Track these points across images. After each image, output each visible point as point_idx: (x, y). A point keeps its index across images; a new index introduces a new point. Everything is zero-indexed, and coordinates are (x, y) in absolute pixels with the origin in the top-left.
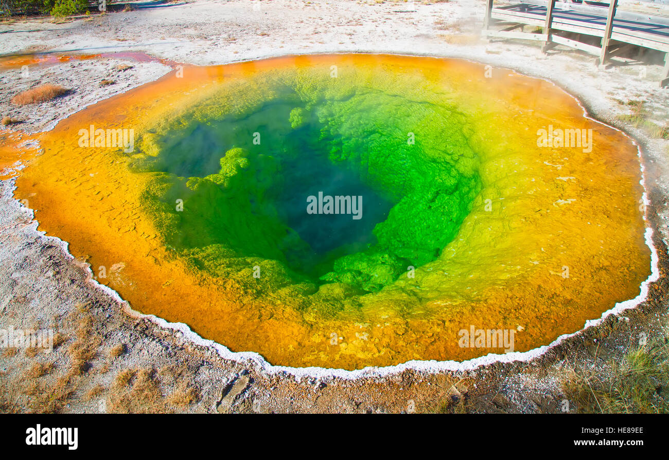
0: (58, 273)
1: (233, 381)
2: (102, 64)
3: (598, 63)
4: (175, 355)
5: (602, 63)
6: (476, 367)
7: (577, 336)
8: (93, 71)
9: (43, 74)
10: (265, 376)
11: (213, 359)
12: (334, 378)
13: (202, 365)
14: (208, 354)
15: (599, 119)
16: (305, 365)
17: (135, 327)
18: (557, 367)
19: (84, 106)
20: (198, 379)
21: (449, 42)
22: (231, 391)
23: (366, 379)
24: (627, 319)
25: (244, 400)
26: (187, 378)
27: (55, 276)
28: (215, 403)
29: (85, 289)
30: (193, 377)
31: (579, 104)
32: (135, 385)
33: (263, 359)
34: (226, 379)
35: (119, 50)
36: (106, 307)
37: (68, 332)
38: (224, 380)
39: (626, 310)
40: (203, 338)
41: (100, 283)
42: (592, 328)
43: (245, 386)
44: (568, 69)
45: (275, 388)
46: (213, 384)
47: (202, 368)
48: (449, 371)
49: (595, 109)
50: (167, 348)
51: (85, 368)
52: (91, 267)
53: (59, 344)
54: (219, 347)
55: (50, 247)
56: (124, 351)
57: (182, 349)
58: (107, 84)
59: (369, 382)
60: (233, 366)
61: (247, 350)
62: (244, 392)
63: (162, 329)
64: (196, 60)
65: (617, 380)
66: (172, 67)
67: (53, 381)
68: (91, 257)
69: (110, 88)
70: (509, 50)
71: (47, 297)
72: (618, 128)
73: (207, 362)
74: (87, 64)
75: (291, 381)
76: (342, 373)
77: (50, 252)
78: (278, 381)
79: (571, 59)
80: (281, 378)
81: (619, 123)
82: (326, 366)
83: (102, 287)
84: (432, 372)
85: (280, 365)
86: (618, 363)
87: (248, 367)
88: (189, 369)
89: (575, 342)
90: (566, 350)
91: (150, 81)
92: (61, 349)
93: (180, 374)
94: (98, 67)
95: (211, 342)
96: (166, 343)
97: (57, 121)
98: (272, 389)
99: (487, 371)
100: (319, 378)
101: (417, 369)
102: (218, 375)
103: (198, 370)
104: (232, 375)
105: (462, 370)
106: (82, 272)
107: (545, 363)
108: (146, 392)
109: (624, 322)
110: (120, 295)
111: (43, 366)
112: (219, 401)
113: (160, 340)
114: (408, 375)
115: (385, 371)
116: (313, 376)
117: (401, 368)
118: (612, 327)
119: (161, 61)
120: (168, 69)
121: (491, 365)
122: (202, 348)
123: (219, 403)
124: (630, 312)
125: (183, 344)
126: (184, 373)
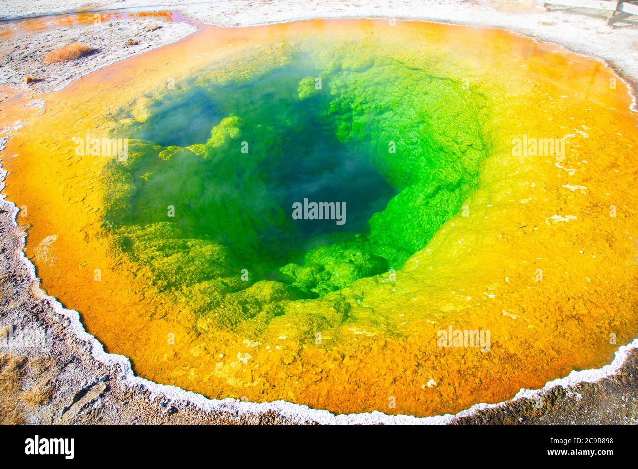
1: (91, 386)
2: (138, 23)
4: (53, 346)
7: (498, 408)
9: (83, 32)
10: (123, 386)
11: (85, 357)
12: (188, 403)
13: (71, 362)
16: (168, 382)
17: (32, 308)
19: (100, 67)
20: (61, 377)
22: (84, 398)
23: (221, 413)
24: (579, 396)
25: (91, 411)
26: (52, 374)
28: (63, 408)
29: (10, 260)
30: (57, 374)
32: (3, 373)
33: (129, 366)
34: (85, 382)
35: (159, 9)
36: (18, 283)
38: (83, 383)
39: (582, 384)
40: (86, 330)
41: (25, 256)
42: (524, 400)
43: (99, 395)
45: (127, 403)
46: (71, 386)
47: (70, 365)
54: (96, 343)
55: (3, 212)
58: (132, 44)
60: (98, 368)
62: (95, 401)
63: (55, 314)
64: (224, 21)
66: (198, 28)
68: (31, 226)
70: (567, 21)
73: (77, 359)
75: (145, 399)
76: (198, 400)
78: (132, 396)
80: (137, 393)
83: (26, 260)
87: (111, 372)
88: (57, 363)
89: (493, 417)
91: (171, 42)
93: (46, 369)
95: (92, 336)
96: (50, 330)
97: (70, 81)
98: (122, 403)
100: (172, 401)
101: (282, 413)
102: (81, 376)
103: (65, 367)
104: (94, 379)
106: (16, 241)
108: (8, 383)
109: (572, 400)
110: (36, 271)
112: (68, 406)
113: (47, 327)
114: (268, 418)
115: (246, 407)
116: (168, 397)
117: (263, 407)
118: (552, 403)
120: (192, 30)
122: (79, 343)
123: (66, 409)
124: (587, 387)
125: (65, 335)
126: (52, 367)
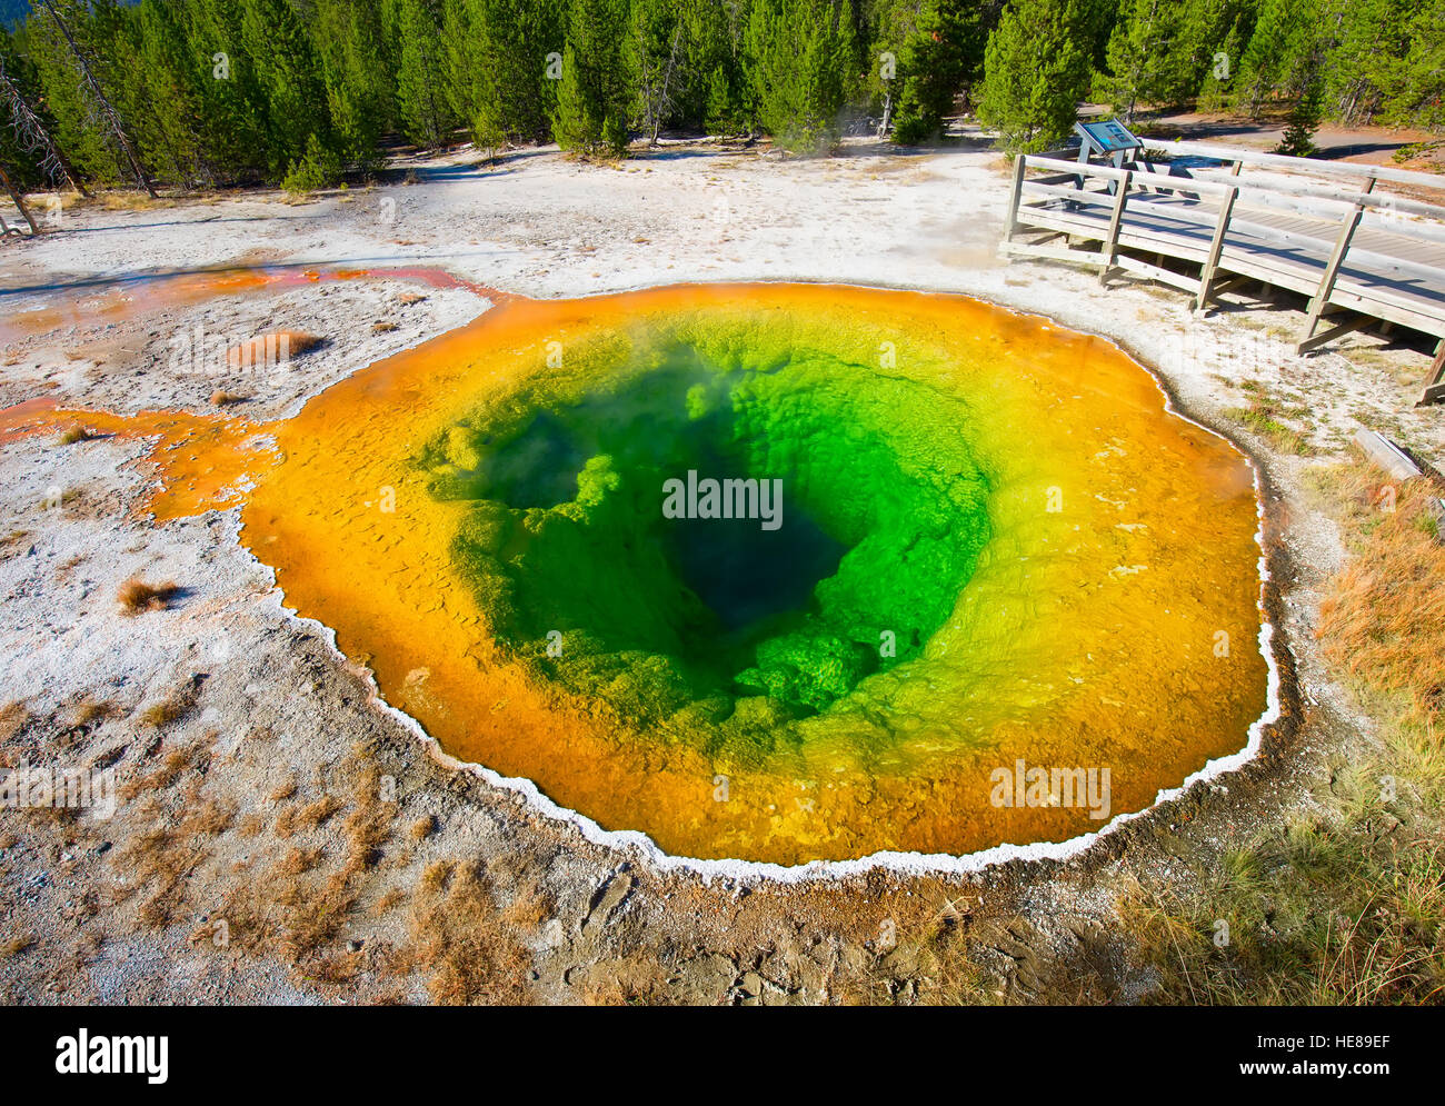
0: (321, 686)
1: (606, 883)
2: (374, 289)
3: (1193, 306)
4: (514, 836)
5: (1199, 307)
6: (982, 867)
7: (1143, 818)
8: (358, 303)
9: (274, 305)
10: (656, 874)
11: (575, 842)
12: (763, 879)
13: (557, 854)
14: (566, 834)
15: (1191, 416)
17: (450, 786)
18: (1110, 871)
19: (349, 373)
20: (551, 878)
21: (944, 262)
22: (604, 900)
23: (812, 882)
24: (1225, 789)
26: (535, 875)
27: (315, 691)
28: (579, 921)
29: (366, 715)
30: (543, 875)
31: (1158, 386)
32: (453, 889)
33: (652, 844)
34: (595, 879)
35: (401, 263)
36: (402, 749)
37: (343, 792)
38: (593, 881)
39: (1224, 774)
40: (558, 805)
41: (390, 706)
42: (1168, 804)
43: (625, 892)
44: (1143, 316)
45: (671, 896)
46: (575, 888)
47: (557, 859)
48: (940, 872)
49: (1186, 394)
50: (502, 824)
51: (372, 859)
52: (374, 676)
53: (329, 816)
54: (583, 821)
55: (307, 638)
56: (433, 828)
57: (525, 825)
58: (385, 329)
59: (816, 887)
60: (606, 856)
61: (628, 827)
62: (623, 902)
63: (493, 789)
64: (530, 287)
65: (1205, 897)
66: (492, 299)
67: (322, 880)
68: (373, 657)
69: (390, 338)
70: (1043, 279)
71: (305, 730)
72: (1223, 433)
73: (564, 849)
74: (348, 288)
75: (696, 884)
76: (774, 871)
77: (306, 646)
78: (676, 884)
79: (1146, 297)
80: (681, 879)
81: (1224, 424)
82: (750, 858)
83: (394, 712)
84: (913, 873)
85: (678, 854)
86: (1207, 869)
87: (629, 857)
88: (536, 861)
89: (1141, 828)
90: (1125, 844)
91: (456, 326)
92: (331, 824)
93: (522, 871)
94: (366, 294)
95: (572, 812)
96: (499, 815)
97: (304, 399)
98: (666, 897)
99: (1000, 875)
100: (738, 880)
101: (891, 867)
102: (580, 871)
103: (551, 863)
104: (605, 873)
105: (961, 871)
106: (358, 683)
107: (1091, 864)
108: (470, 902)
109: (1219, 794)
110: (424, 728)
111: (304, 854)
112: (585, 917)
113: (490, 809)
114: (876, 877)
115: (841, 869)
116: (730, 875)
117: (864, 865)
118: (1199, 802)
119: (473, 288)
120: (485, 304)
121: (1007, 864)
122: (556, 824)
123: (585, 922)
124: (1230, 778)
125: (527, 816)
126: (529, 868)
